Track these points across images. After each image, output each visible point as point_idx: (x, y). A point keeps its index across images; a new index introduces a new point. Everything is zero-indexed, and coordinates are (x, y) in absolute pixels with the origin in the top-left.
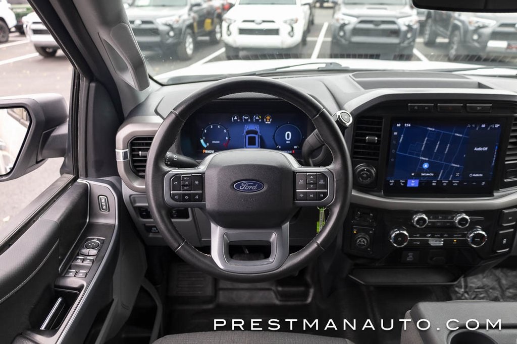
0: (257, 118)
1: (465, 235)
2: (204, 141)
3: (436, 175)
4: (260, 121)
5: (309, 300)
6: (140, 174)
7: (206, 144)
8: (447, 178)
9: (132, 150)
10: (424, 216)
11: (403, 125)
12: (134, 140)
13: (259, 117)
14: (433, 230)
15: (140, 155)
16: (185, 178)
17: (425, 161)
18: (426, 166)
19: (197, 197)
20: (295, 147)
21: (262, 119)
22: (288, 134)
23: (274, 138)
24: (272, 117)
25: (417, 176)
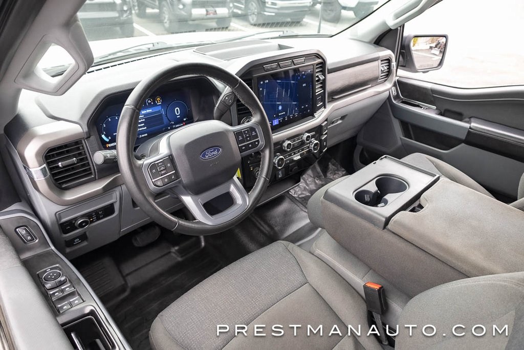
0: (149, 102)
1: (308, 147)
2: (105, 135)
3: (286, 113)
4: (152, 103)
5: (203, 244)
6: (63, 186)
7: (108, 138)
8: (291, 113)
9: (48, 164)
10: (289, 142)
11: (264, 82)
12: (48, 152)
13: (150, 100)
14: (294, 149)
15: (60, 166)
16: (160, 164)
17: (279, 105)
18: (280, 108)
19: (173, 177)
20: (185, 119)
21: (154, 101)
22: (177, 110)
23: (167, 116)
24: (162, 98)
25: (278, 117)
